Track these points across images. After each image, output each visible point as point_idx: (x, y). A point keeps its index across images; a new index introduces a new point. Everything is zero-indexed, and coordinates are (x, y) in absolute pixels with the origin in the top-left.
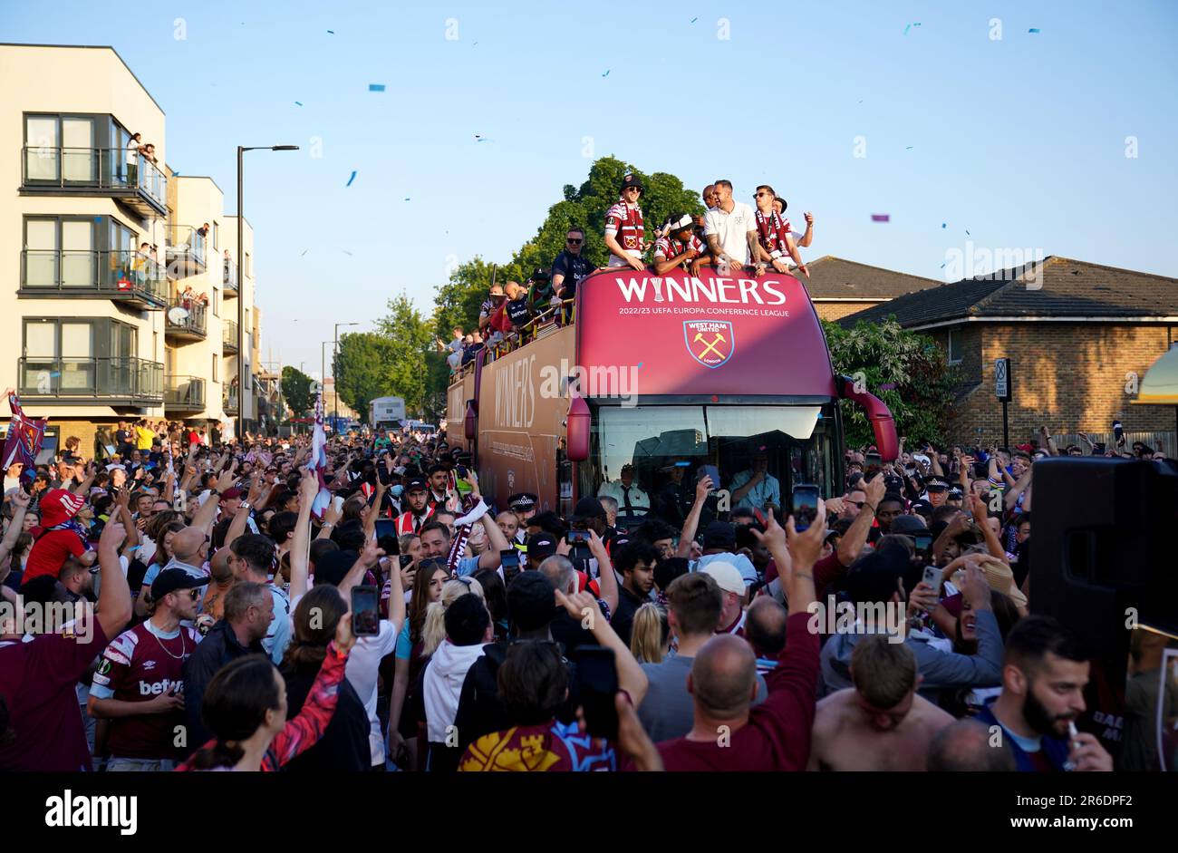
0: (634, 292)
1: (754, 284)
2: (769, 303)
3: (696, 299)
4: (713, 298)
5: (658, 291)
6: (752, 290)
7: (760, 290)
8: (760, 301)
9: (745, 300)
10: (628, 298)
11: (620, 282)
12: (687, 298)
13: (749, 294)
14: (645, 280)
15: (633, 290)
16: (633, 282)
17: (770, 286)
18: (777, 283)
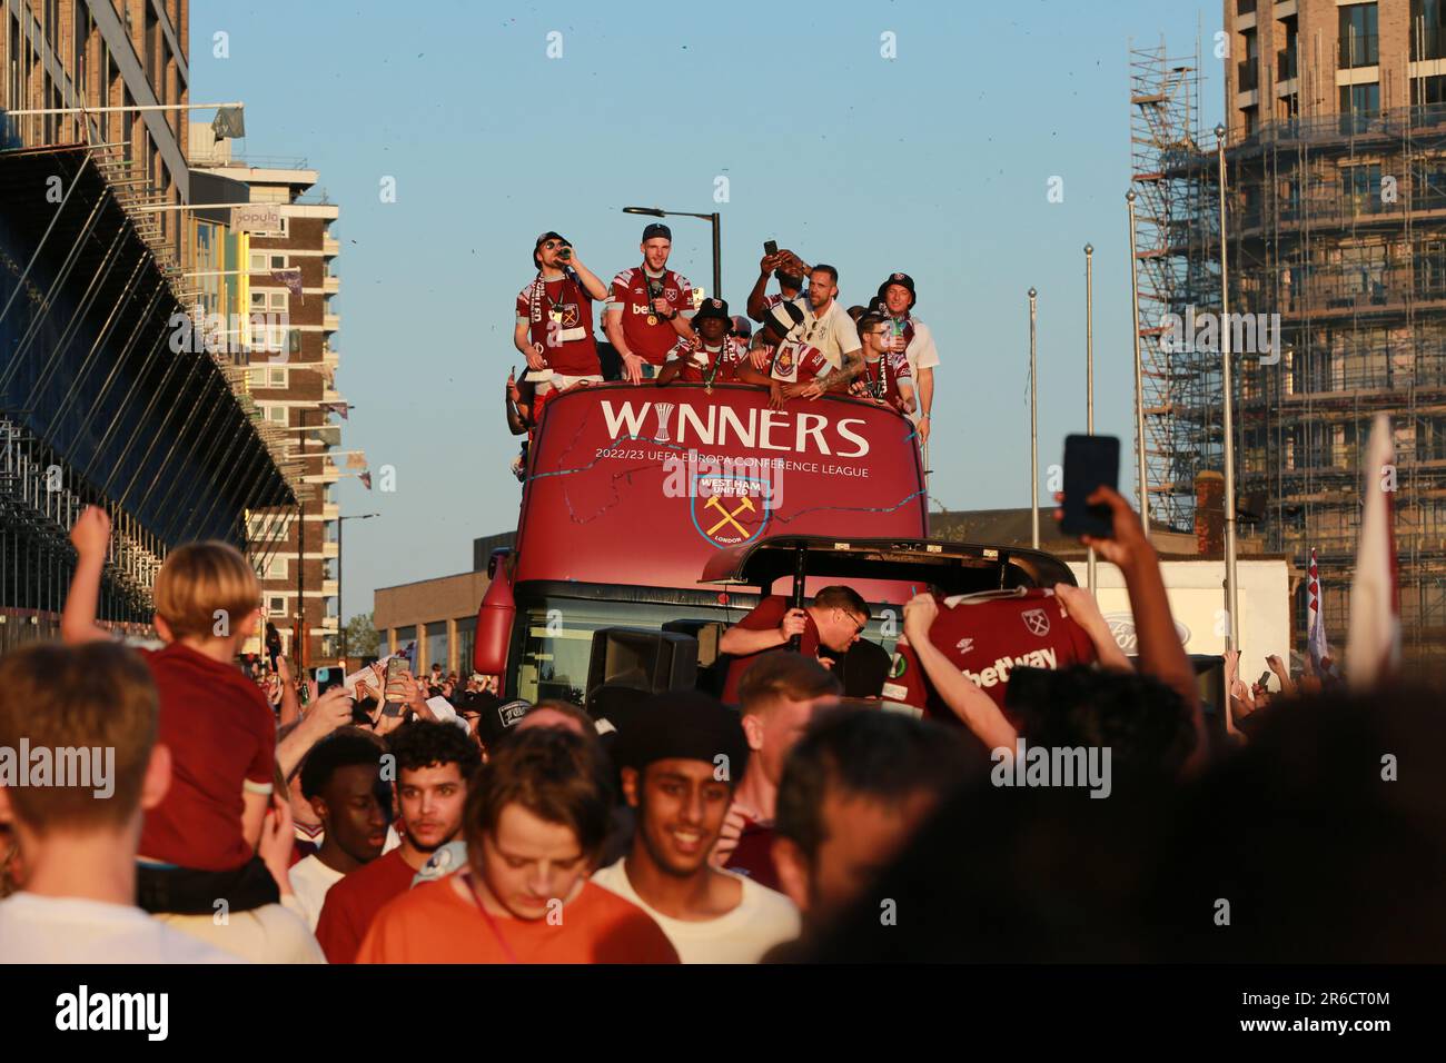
0: (624, 424)
1: (823, 422)
2: (839, 454)
3: (722, 442)
4: (748, 440)
5: (663, 425)
6: (817, 432)
7: (830, 434)
8: (824, 449)
9: (801, 446)
10: (613, 433)
11: (606, 406)
12: (707, 438)
13: (810, 439)
14: (647, 406)
15: (625, 420)
16: (627, 408)
17: (849, 426)
18: (863, 422)
